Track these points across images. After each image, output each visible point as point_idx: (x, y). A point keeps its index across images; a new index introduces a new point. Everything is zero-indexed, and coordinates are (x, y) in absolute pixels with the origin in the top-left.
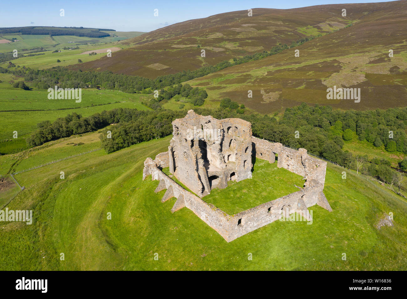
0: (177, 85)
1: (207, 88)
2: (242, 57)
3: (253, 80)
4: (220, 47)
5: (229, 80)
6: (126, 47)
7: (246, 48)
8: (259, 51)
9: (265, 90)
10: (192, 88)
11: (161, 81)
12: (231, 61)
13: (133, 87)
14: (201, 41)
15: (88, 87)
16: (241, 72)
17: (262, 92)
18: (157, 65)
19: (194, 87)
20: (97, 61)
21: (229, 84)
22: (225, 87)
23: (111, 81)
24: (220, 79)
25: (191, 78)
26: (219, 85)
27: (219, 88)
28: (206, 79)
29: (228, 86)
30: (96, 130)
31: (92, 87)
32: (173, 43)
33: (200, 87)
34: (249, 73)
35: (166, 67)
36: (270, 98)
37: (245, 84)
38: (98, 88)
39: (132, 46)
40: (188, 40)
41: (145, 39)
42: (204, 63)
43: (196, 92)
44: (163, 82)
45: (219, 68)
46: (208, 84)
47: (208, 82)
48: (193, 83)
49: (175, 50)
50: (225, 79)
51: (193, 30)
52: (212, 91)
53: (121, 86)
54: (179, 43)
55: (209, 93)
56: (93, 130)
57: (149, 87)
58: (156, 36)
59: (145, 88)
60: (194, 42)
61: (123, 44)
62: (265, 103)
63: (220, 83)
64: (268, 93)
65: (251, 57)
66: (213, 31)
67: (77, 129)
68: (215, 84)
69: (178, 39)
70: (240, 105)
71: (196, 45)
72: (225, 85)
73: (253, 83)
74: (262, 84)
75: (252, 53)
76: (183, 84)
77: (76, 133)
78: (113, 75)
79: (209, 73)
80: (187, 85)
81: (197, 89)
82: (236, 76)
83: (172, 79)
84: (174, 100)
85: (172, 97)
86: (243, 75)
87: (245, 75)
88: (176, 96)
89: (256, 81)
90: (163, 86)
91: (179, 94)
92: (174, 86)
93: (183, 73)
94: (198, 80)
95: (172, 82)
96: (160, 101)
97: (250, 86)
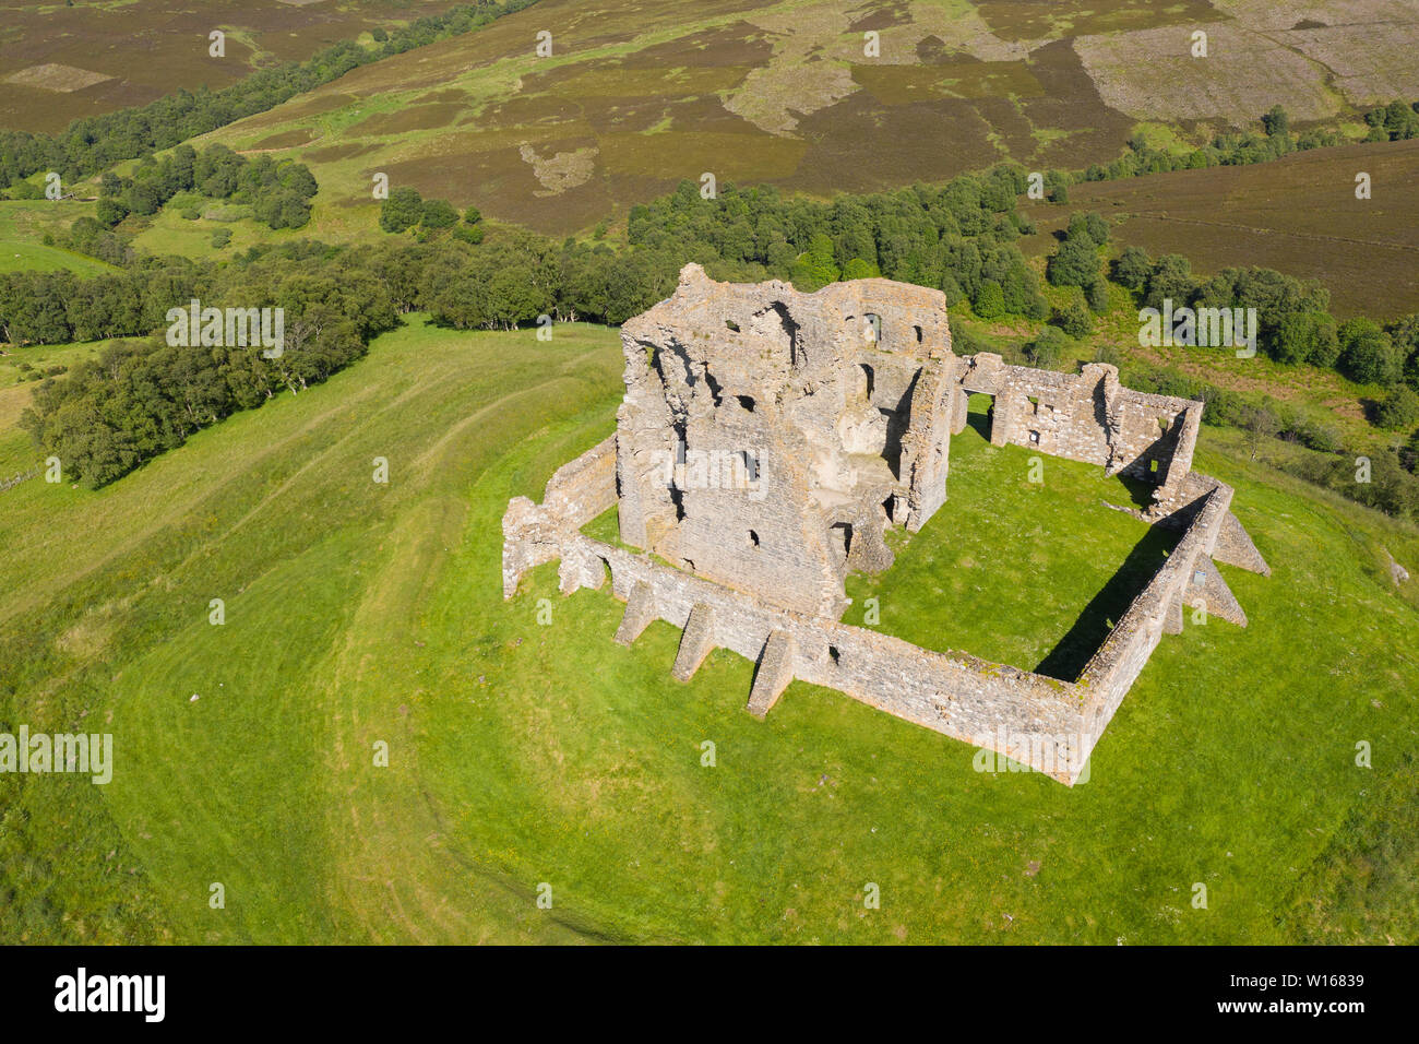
0: (171, 152)
1: (305, 156)
2: (403, 24)
3: (477, 113)
5: (384, 116)
9: (534, 146)
10: (241, 162)
11: (90, 141)
12: (367, 43)
17: (528, 155)
18: (48, 69)
19: (253, 156)
21: (388, 131)
22: (375, 148)
24: (345, 115)
25: (224, 119)
26: (350, 141)
27: (353, 152)
28: (285, 117)
29: (388, 139)
33: (277, 154)
34: (455, 86)
35: (94, 78)
36: (563, 175)
37: (451, 128)
43: (265, 174)
44: (104, 142)
46: (301, 138)
47: (300, 132)
48: (240, 139)
50: (366, 116)
52: (329, 164)
55: (319, 172)
62: (549, 194)
63: (354, 130)
64: (549, 155)
65: (438, 25)
68: (330, 138)
70: (462, 212)
72: (375, 140)
73: (483, 121)
74: (518, 126)
76: (199, 143)
80: (217, 147)
81: (267, 163)
82: (406, 100)
83: (139, 129)
84: (176, 213)
85: (161, 203)
86: (431, 97)
87: (442, 97)
88: (180, 195)
89: (488, 113)
90: (105, 159)
91: (188, 187)
92: (159, 156)
93: (180, 102)
94: (255, 124)
95: (143, 143)
96: (116, 223)
97: (475, 136)
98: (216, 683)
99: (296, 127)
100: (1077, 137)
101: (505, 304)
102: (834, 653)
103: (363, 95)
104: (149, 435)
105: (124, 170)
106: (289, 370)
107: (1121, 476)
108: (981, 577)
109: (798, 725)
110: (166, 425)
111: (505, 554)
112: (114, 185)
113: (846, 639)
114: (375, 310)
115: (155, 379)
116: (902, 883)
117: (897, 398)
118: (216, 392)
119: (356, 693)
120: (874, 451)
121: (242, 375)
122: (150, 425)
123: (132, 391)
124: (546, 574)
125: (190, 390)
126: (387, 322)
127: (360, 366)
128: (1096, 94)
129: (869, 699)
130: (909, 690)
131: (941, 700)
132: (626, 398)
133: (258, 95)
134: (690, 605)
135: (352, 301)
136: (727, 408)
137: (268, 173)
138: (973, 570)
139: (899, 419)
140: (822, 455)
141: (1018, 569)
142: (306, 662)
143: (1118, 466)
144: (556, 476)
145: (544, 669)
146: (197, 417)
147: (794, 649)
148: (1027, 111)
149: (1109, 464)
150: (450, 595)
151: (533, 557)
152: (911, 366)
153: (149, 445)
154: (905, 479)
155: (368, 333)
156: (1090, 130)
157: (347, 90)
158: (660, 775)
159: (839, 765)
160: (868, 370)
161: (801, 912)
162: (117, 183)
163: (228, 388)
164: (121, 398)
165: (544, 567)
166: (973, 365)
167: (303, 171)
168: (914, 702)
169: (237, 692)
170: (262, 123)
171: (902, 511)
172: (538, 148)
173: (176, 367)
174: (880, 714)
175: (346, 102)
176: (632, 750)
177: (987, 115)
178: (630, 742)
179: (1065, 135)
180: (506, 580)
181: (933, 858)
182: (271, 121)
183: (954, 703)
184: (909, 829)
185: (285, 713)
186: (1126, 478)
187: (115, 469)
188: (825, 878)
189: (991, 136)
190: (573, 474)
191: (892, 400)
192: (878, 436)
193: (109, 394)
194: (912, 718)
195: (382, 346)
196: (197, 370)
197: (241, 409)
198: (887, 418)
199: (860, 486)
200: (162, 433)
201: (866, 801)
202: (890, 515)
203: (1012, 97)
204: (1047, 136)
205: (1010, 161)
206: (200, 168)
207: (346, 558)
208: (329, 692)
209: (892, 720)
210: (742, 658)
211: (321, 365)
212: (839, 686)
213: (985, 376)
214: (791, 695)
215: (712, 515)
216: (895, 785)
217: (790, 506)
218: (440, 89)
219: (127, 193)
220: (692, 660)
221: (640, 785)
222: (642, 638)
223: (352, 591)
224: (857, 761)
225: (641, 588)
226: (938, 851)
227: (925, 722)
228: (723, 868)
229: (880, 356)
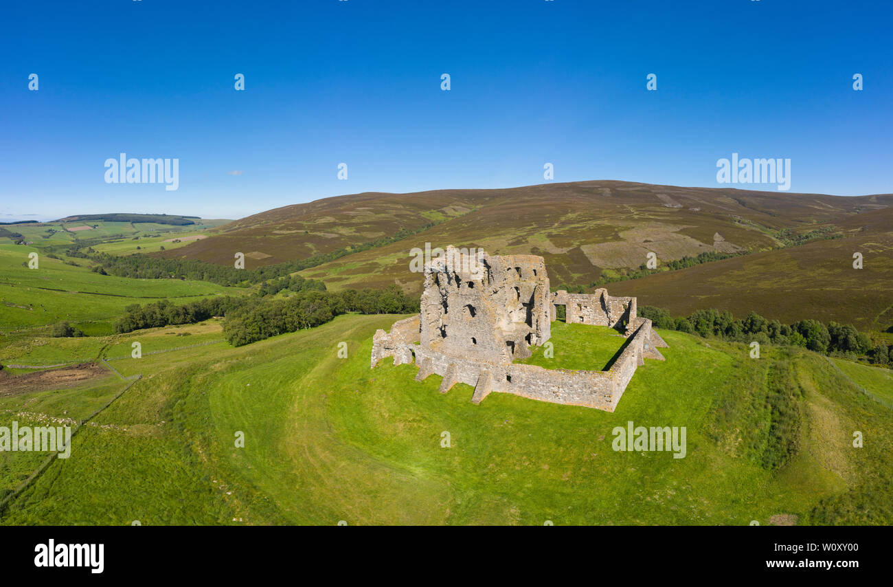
0: (283, 277)
1: (324, 280)
2: (360, 244)
3: (382, 269)
4: (332, 233)
5: (351, 270)
6: (213, 235)
7: (364, 234)
8: (379, 237)
9: (399, 280)
10: (304, 280)
11: (262, 273)
12: (349, 249)
13: (226, 279)
14: (309, 226)
15: (171, 277)
16: (365, 261)
17: (397, 282)
18: (255, 253)
19: (307, 278)
20: (182, 248)
21: (352, 274)
22: (347, 279)
23: (199, 271)
24: (339, 269)
25: (301, 268)
26: (339, 276)
27: (339, 280)
28: (320, 269)
29: (351, 277)
30: (196, 322)
31: (176, 278)
32: (274, 229)
33: (315, 279)
34: (375, 261)
35: (267, 256)
37: (372, 273)
38: (183, 279)
39: (221, 233)
40: (291, 225)
41: (237, 226)
42: (315, 251)
44: (265, 273)
45: (335, 257)
46: (324, 275)
48: (305, 274)
49: (278, 236)
50: (345, 269)
51: (295, 216)
52: (331, 283)
53: (211, 277)
54: (281, 229)
55: (328, 284)
56: (194, 322)
57: (247, 279)
58: (250, 223)
59: (241, 281)
60: (300, 227)
61: (211, 231)
63: (341, 274)
64: (405, 282)
65: (371, 245)
66: (322, 215)
67: (174, 317)
68: (333, 276)
69: (280, 224)
71: (304, 231)
72: (347, 277)
73: (383, 272)
74: (395, 274)
75: (372, 239)
76: (292, 275)
77: (172, 323)
78: (202, 264)
79: (322, 263)
80: (297, 276)
81: (312, 281)
82: (359, 265)
83: (276, 270)
84: (281, 295)
85: (278, 292)
86: (367, 264)
87: (370, 264)
88: (284, 290)
89: (385, 269)
90: (265, 278)
91: (286, 288)
92: (280, 278)
93: (289, 263)
94: (310, 270)
95: (276, 274)
96: (263, 296)
97: (380, 276)
98: (257, 382)
99: (322, 271)
100: (586, 276)
101: (384, 305)
102: (509, 378)
103: (345, 263)
104: (257, 333)
105: (269, 282)
106: (306, 320)
107: (614, 328)
108: (568, 357)
109: (494, 405)
110: (263, 331)
111: (373, 350)
112: (265, 285)
113: (513, 370)
114: (339, 306)
115: (262, 316)
116: (544, 451)
117: (529, 298)
118: (280, 323)
119: (306, 390)
120: (521, 321)
121: (290, 319)
122: (258, 330)
123: (254, 318)
124: (389, 360)
125: (273, 321)
126: (342, 310)
127: (330, 323)
128: (589, 262)
129: (525, 395)
130: (541, 387)
131: (555, 389)
132: (424, 292)
133: (313, 262)
134: (446, 365)
135: (331, 301)
136: (463, 287)
137: (312, 284)
138: (564, 356)
139: (530, 306)
140: (501, 317)
141: (581, 353)
142: (290, 382)
143: (613, 325)
144: (396, 323)
145: (384, 388)
146: (273, 331)
147: (491, 377)
148: (568, 268)
149: (609, 325)
150: (349, 368)
151: (384, 354)
152: (533, 284)
153: (255, 336)
154: (534, 326)
155: (335, 314)
156: (589, 273)
157: (340, 261)
158: (431, 422)
159: (513, 417)
160: (517, 288)
161: (497, 465)
162: (266, 285)
163: (285, 323)
164: (251, 320)
165: (388, 358)
166: (557, 294)
167: (323, 284)
168: (543, 392)
169: (263, 386)
170: (313, 270)
171: (534, 339)
172: (401, 281)
173: (269, 314)
174: (530, 400)
175: (340, 265)
176: (419, 413)
177: (556, 270)
178: (419, 410)
179: (582, 275)
180: (372, 361)
181: (558, 442)
182: (315, 270)
183: (561, 389)
184: (545, 434)
185: (279, 394)
186: (616, 328)
187: (243, 341)
188: (508, 453)
189: (557, 276)
190: (402, 324)
191: (527, 300)
192: (524, 315)
193: (248, 318)
194: (544, 400)
195: (338, 318)
196: (276, 315)
197: (288, 332)
198: (526, 308)
199: (516, 330)
200: (261, 333)
201: (525, 427)
202: (529, 343)
203: (563, 264)
204: (576, 276)
205: (565, 284)
206: (291, 281)
207: (313, 356)
208: (297, 390)
209: (536, 402)
210: (469, 386)
211: (317, 320)
212: (511, 392)
213: (561, 298)
214: (491, 397)
215: (457, 333)
216: (539, 420)
217: (489, 324)
218: (370, 262)
219: (268, 288)
220: (447, 385)
221: (421, 425)
222: (426, 379)
223: (313, 365)
224: (520, 414)
225: (427, 360)
226: (560, 439)
227: (550, 400)
228: (458, 453)
229: (522, 283)
